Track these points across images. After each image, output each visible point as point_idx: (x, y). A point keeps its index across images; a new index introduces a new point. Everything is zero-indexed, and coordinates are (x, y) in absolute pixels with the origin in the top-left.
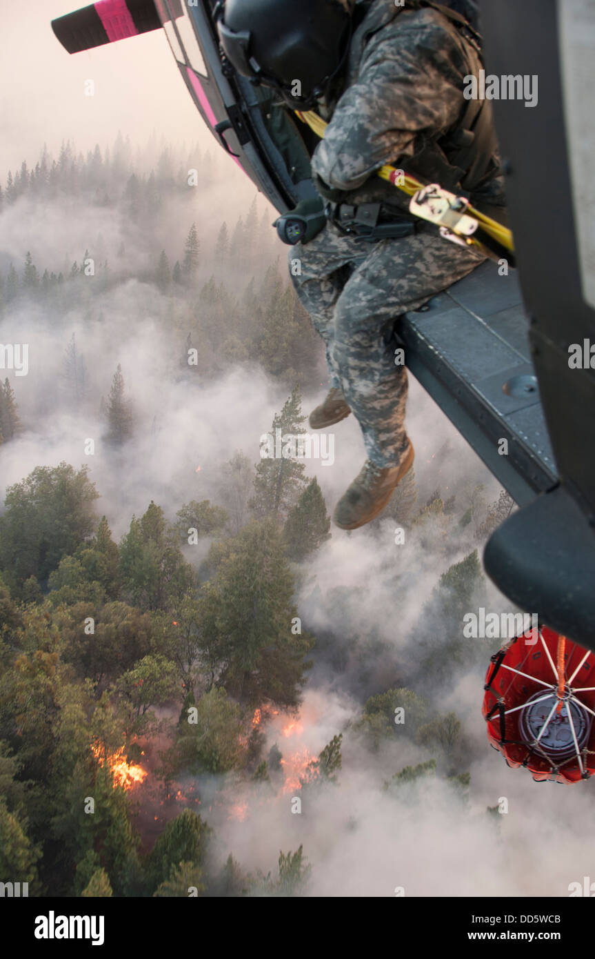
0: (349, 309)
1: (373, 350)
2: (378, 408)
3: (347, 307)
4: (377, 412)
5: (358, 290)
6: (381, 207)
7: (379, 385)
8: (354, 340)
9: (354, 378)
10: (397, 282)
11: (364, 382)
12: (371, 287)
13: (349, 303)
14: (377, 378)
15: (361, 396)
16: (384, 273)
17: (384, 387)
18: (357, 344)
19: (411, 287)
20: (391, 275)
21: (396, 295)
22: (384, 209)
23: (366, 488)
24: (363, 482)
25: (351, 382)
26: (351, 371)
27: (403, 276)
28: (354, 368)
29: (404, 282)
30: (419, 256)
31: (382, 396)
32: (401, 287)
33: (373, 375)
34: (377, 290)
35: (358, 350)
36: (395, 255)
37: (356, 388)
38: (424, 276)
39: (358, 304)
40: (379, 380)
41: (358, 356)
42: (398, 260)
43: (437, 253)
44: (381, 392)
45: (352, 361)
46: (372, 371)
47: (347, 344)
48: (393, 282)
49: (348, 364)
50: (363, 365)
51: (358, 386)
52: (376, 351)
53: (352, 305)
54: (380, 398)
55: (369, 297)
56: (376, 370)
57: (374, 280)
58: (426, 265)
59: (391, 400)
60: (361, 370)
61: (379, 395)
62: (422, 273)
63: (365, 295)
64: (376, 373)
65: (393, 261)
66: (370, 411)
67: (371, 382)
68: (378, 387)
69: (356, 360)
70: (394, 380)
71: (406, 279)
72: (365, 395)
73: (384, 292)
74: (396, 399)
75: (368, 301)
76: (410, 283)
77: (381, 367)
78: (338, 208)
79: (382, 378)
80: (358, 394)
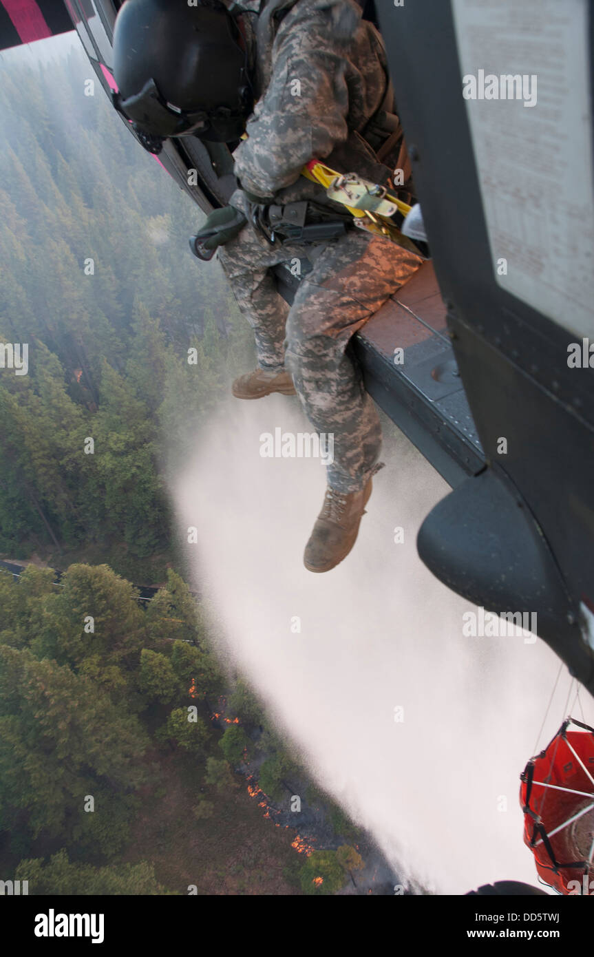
0: (301, 315)
1: (328, 359)
2: (341, 422)
3: (299, 312)
4: (339, 426)
5: (309, 294)
6: (308, 205)
7: (337, 396)
8: (306, 348)
9: (310, 392)
10: (348, 280)
11: (321, 394)
12: (321, 289)
13: (301, 308)
14: (334, 389)
15: (320, 410)
16: (333, 273)
17: (343, 397)
18: (309, 353)
19: (363, 284)
20: (340, 275)
21: (349, 294)
22: (311, 207)
23: (334, 521)
24: (329, 516)
25: (307, 396)
26: (306, 384)
27: (353, 274)
28: (309, 381)
29: (355, 279)
30: (366, 251)
31: (342, 408)
32: (353, 284)
33: (330, 386)
34: (328, 291)
35: (311, 359)
36: (342, 255)
37: (313, 403)
38: (376, 271)
39: (310, 308)
40: (336, 390)
41: (311, 366)
42: (345, 259)
43: (384, 247)
44: (341, 403)
45: (306, 373)
46: (328, 382)
47: (299, 355)
49: (302, 376)
50: (319, 375)
51: (315, 399)
53: (304, 309)
54: (341, 411)
55: (321, 300)
56: (333, 380)
57: (323, 282)
58: (374, 259)
59: (354, 411)
60: (317, 381)
61: (338, 408)
62: (373, 268)
63: (316, 298)
64: (333, 383)
65: (341, 262)
66: (333, 426)
67: (328, 394)
68: (337, 399)
69: (310, 371)
70: (353, 388)
71: (357, 275)
72: (324, 409)
73: (336, 292)
74: (358, 409)
75: (321, 304)
76: (362, 280)
77: (337, 377)
78: (266, 210)
79: (340, 388)
80: (316, 409)
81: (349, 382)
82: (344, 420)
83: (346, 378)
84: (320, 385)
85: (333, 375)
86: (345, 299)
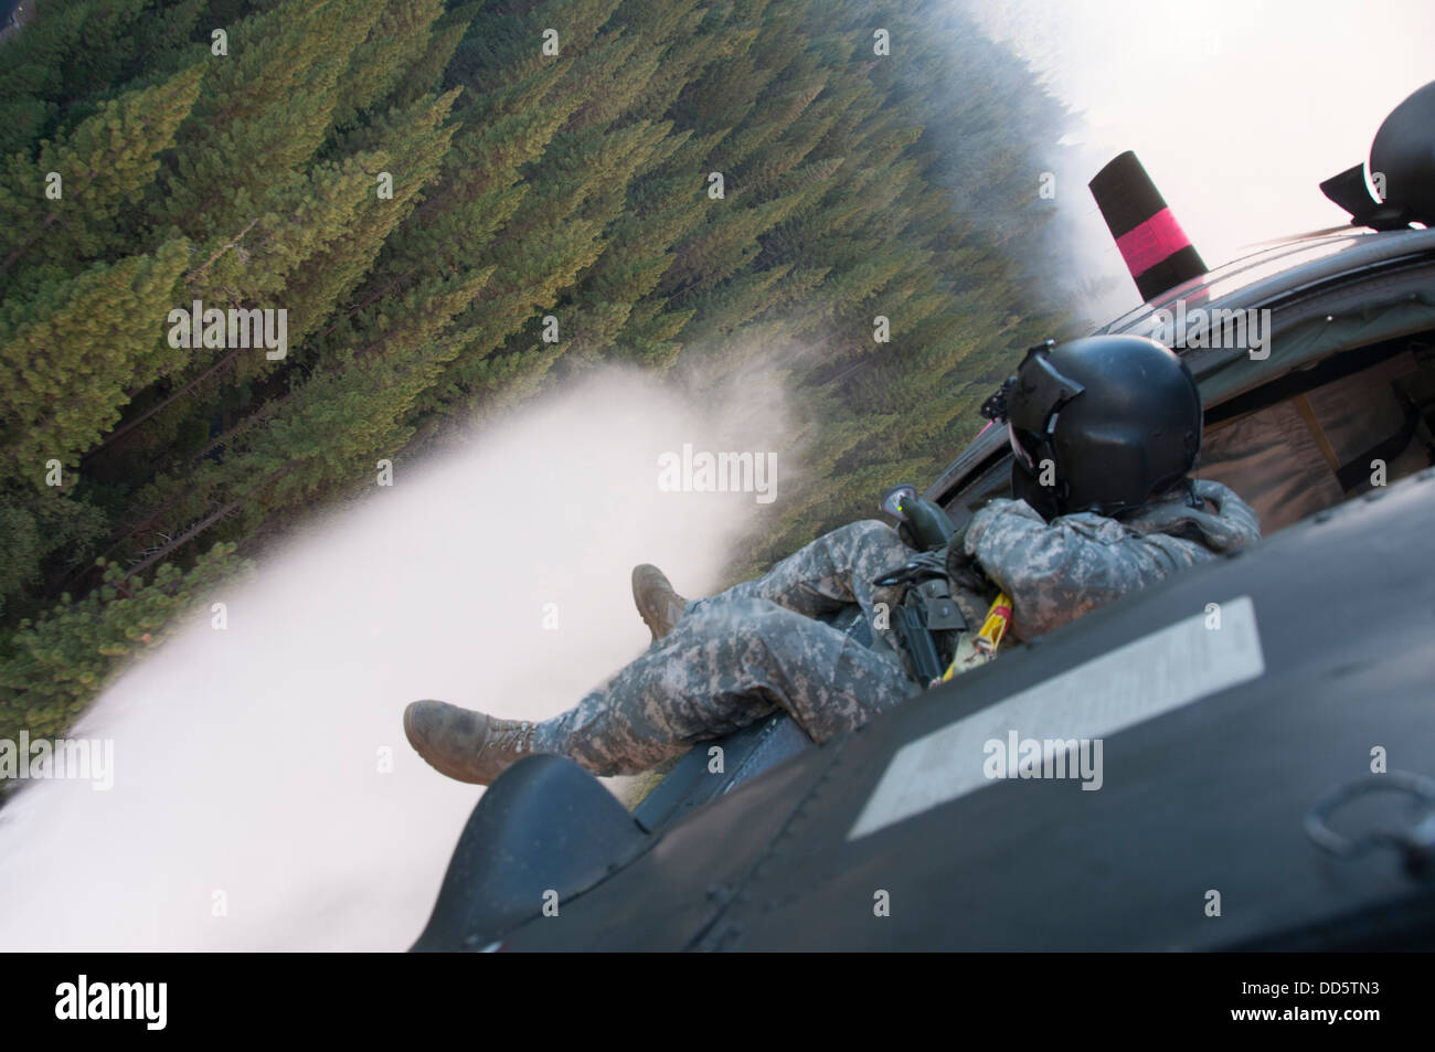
1: (737, 674)
2: (647, 712)
3: (798, 627)
4: (639, 712)
5: (825, 640)
6: (960, 630)
7: (685, 697)
8: (750, 640)
9: (684, 658)
10: (852, 697)
11: (684, 674)
12: (835, 659)
14: (696, 691)
15: (660, 677)
16: (859, 675)
17: (685, 707)
20: (858, 685)
21: (830, 699)
22: (958, 634)
24: (494, 730)
25: (678, 655)
26: (695, 650)
27: (861, 704)
28: (700, 653)
31: (669, 709)
32: (845, 703)
33: (698, 684)
34: (832, 668)
35: (734, 650)
36: (888, 686)
37: (668, 666)
39: (805, 643)
40: (694, 695)
42: (882, 691)
44: (675, 705)
45: (712, 646)
46: (705, 680)
47: (738, 632)
48: (850, 691)
49: (707, 641)
50: (712, 666)
51: (674, 667)
53: (803, 635)
54: (664, 707)
55: (819, 658)
56: (707, 687)
57: (845, 662)
59: (667, 728)
60: (703, 666)
61: (668, 702)
63: (820, 650)
64: (703, 687)
65: (877, 685)
66: (637, 702)
67: (686, 684)
68: (681, 698)
69: (717, 652)
70: (700, 720)
71: (858, 710)
72: (663, 683)
73: (832, 680)
74: (671, 735)
75: (814, 658)
76: (852, 716)
79: (698, 700)
80: (660, 671)
81: (709, 711)
82: (650, 717)
83: (715, 706)
84: (699, 669)
85: (715, 686)
86: (824, 695)
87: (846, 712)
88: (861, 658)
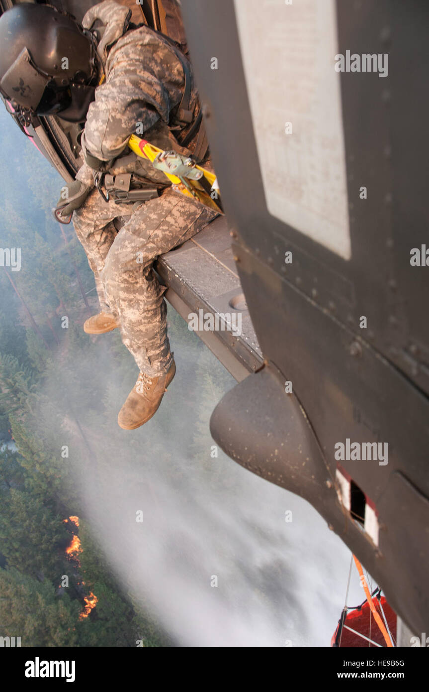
0: (118, 254)
1: (138, 285)
2: (144, 331)
3: (116, 253)
4: (142, 333)
5: (124, 240)
6: (132, 176)
7: (143, 313)
8: (123, 278)
9: (124, 308)
10: (154, 232)
11: (132, 310)
12: (134, 237)
13: (118, 250)
14: (142, 307)
15: (131, 321)
16: (143, 226)
17: (147, 314)
18: (126, 281)
19: (164, 236)
20: (149, 227)
21: (153, 242)
22: (134, 178)
24: (139, 391)
26: (122, 303)
27: (158, 228)
28: (124, 300)
29: (158, 232)
30: (169, 212)
31: (146, 321)
32: (156, 236)
33: (139, 304)
34: (138, 239)
35: (126, 285)
36: (151, 213)
38: (174, 227)
39: (124, 250)
41: (127, 290)
42: (153, 216)
43: (182, 210)
44: (145, 318)
45: (123, 295)
46: (138, 301)
47: (118, 281)
48: (151, 232)
49: (119, 297)
50: (131, 296)
51: (128, 313)
52: (141, 286)
53: (120, 251)
55: (133, 244)
56: (141, 301)
57: (136, 232)
58: (174, 218)
59: (154, 324)
60: (131, 301)
61: (143, 321)
62: (172, 225)
63: (129, 243)
64: (141, 303)
65: (150, 218)
66: (138, 333)
67: (137, 310)
71: (160, 230)
72: (133, 320)
73: (144, 240)
75: (132, 247)
76: (163, 233)
77: (145, 298)
78: (103, 177)
79: (146, 307)
80: (127, 320)
81: (153, 304)
82: (147, 330)
83: (151, 300)
84: (131, 303)
85: (142, 298)
87: (161, 236)
88: (136, 223)
